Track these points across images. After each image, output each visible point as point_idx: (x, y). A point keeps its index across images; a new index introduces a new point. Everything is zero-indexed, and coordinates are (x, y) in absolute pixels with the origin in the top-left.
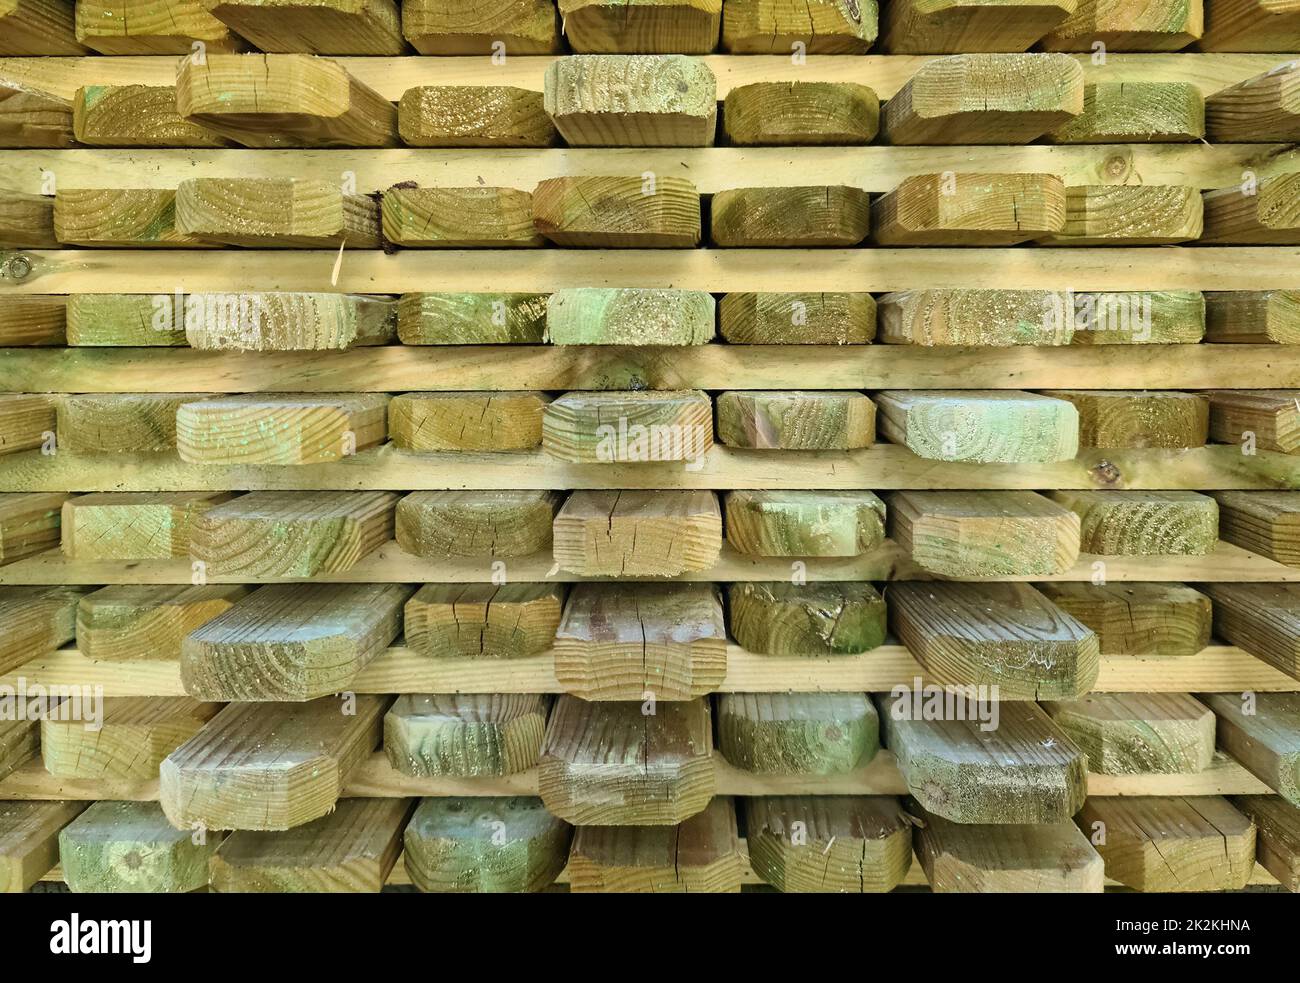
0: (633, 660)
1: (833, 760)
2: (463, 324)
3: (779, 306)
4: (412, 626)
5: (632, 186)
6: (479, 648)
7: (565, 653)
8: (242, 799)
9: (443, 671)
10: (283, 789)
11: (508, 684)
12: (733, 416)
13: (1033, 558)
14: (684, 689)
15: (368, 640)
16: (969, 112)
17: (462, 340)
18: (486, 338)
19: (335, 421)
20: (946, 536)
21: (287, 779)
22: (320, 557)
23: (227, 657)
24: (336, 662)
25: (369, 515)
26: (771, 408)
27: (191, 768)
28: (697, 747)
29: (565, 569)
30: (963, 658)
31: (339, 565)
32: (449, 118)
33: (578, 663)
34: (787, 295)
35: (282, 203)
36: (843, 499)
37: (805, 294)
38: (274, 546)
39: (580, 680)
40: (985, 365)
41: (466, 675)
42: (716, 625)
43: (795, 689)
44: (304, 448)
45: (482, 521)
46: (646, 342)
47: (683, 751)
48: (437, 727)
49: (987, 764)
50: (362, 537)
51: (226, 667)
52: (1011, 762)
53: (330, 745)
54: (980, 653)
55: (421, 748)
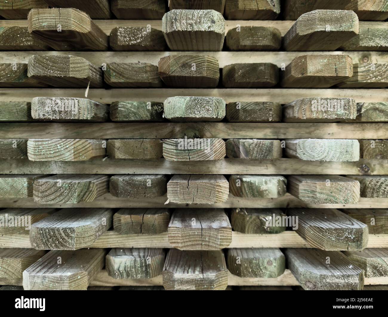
0: (198, 235)
1: (270, 273)
2: (133, 112)
3: (248, 107)
4: (116, 223)
5: (195, 59)
6: (140, 231)
7: (172, 232)
8: (52, 286)
9: (127, 240)
10: (67, 283)
11: (151, 244)
12: (231, 147)
13: (345, 197)
14: (217, 246)
15: (99, 228)
16: (319, 31)
17: (133, 119)
18: (142, 118)
19: (86, 146)
20: (312, 189)
21: (68, 279)
22: (81, 196)
23: (46, 233)
24: (87, 235)
25: (100, 182)
26: (246, 144)
27: (33, 274)
28: (221, 268)
29: (172, 201)
30: (320, 235)
31: (88, 199)
32: (128, 38)
33: (177, 236)
34: (251, 103)
35: (66, 65)
36: (272, 177)
37: (257, 102)
38: (64, 192)
39: (178, 243)
40: (320, 130)
41: (135, 241)
42: (227, 222)
43: (254, 247)
44: (74, 155)
45: (141, 184)
46: (201, 116)
47: (216, 269)
48: (125, 260)
49: (330, 274)
50: (97, 189)
51: (45, 237)
52: (338, 274)
53: (85, 267)
54: (327, 232)
55: (119, 267)
